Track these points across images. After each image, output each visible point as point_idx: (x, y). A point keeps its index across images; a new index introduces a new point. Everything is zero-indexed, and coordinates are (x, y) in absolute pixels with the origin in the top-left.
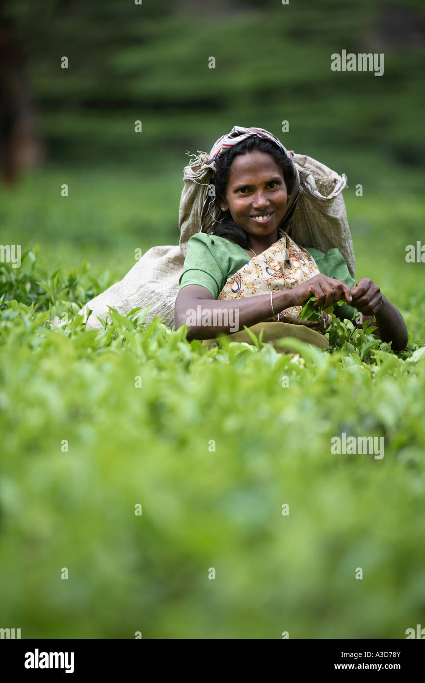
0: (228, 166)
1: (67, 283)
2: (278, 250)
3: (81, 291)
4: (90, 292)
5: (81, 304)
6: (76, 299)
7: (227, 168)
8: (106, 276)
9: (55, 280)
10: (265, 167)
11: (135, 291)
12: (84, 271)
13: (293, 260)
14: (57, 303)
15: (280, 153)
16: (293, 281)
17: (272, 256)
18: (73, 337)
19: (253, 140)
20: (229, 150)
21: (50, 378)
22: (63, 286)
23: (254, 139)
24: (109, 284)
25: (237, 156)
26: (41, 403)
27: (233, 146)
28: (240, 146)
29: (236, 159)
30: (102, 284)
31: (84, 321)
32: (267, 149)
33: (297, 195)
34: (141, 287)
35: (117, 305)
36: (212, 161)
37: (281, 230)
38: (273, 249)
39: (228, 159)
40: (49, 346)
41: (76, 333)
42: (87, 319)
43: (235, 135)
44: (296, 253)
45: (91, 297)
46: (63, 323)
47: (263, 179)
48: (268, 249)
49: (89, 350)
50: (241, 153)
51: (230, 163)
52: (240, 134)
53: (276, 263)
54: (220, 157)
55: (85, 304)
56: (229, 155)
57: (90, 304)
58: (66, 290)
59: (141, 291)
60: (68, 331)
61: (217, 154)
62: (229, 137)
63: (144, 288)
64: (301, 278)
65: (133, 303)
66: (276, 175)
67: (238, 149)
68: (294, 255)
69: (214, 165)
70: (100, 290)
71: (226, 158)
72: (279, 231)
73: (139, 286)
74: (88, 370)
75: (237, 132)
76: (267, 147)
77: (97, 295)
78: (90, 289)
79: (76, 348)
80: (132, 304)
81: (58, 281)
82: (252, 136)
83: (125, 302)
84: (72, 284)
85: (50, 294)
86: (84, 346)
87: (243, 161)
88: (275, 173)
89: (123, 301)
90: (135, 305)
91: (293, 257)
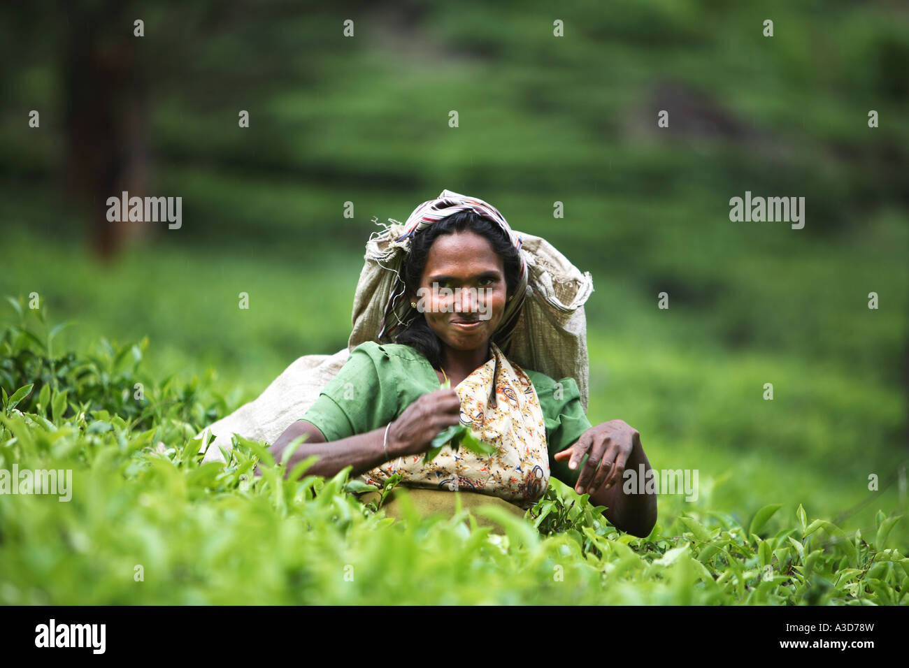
0: (427, 247)
1: (181, 395)
2: (481, 382)
3: (199, 410)
4: (212, 413)
5: (198, 428)
6: (191, 420)
7: (424, 250)
8: (238, 392)
9: (166, 390)
10: (479, 255)
11: (274, 417)
12: (208, 383)
13: (501, 399)
14: (164, 421)
15: (502, 238)
16: (494, 435)
17: (471, 393)
18: (186, 470)
19: (465, 216)
20: (431, 225)
21: (151, 517)
22: (175, 398)
23: (468, 215)
24: (239, 405)
25: (440, 236)
26: (137, 552)
27: (435, 221)
28: (446, 223)
29: (438, 239)
30: (230, 403)
31: (202, 451)
32: (485, 230)
33: (523, 299)
34: (283, 412)
35: (246, 435)
36: (404, 238)
37: (494, 344)
38: (474, 381)
39: (428, 239)
40: (152, 478)
41: (191, 465)
42: (207, 449)
43: (442, 206)
44: (507, 386)
45: (213, 419)
46: (172, 450)
47: (472, 272)
48: (467, 379)
49: (207, 491)
50: (447, 232)
51: (430, 243)
52: (449, 205)
53: (474, 405)
54: (416, 234)
55: (203, 427)
56: (430, 232)
57: (213, 428)
58: (180, 405)
59: (283, 417)
60: (177, 460)
61: (413, 230)
62: (433, 208)
63: (287, 414)
64: (507, 430)
65: (269, 434)
66: (493, 268)
67: (443, 226)
68: (504, 391)
69: (408, 243)
70: (226, 411)
71: (424, 236)
72: (490, 346)
73: (280, 410)
74: (205, 514)
75: (445, 202)
76: (485, 227)
77: (222, 418)
78: (212, 407)
79: (189, 485)
80: (267, 435)
81: (169, 392)
82: (466, 210)
83: (257, 432)
84: (189, 397)
85: (156, 408)
86: (199, 484)
87: (449, 243)
88: (492, 265)
89: (255, 431)
90: (271, 437)
91: (502, 393)
